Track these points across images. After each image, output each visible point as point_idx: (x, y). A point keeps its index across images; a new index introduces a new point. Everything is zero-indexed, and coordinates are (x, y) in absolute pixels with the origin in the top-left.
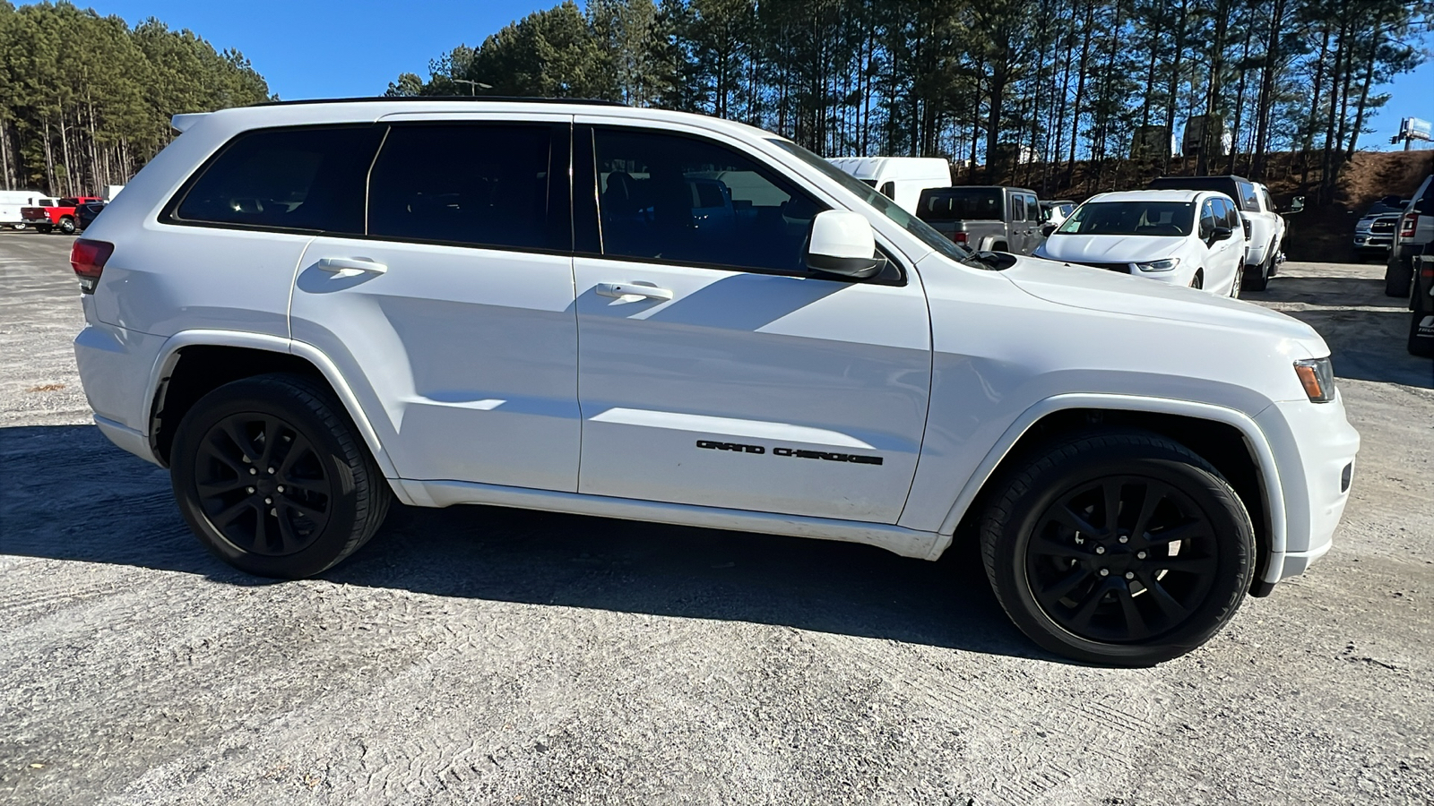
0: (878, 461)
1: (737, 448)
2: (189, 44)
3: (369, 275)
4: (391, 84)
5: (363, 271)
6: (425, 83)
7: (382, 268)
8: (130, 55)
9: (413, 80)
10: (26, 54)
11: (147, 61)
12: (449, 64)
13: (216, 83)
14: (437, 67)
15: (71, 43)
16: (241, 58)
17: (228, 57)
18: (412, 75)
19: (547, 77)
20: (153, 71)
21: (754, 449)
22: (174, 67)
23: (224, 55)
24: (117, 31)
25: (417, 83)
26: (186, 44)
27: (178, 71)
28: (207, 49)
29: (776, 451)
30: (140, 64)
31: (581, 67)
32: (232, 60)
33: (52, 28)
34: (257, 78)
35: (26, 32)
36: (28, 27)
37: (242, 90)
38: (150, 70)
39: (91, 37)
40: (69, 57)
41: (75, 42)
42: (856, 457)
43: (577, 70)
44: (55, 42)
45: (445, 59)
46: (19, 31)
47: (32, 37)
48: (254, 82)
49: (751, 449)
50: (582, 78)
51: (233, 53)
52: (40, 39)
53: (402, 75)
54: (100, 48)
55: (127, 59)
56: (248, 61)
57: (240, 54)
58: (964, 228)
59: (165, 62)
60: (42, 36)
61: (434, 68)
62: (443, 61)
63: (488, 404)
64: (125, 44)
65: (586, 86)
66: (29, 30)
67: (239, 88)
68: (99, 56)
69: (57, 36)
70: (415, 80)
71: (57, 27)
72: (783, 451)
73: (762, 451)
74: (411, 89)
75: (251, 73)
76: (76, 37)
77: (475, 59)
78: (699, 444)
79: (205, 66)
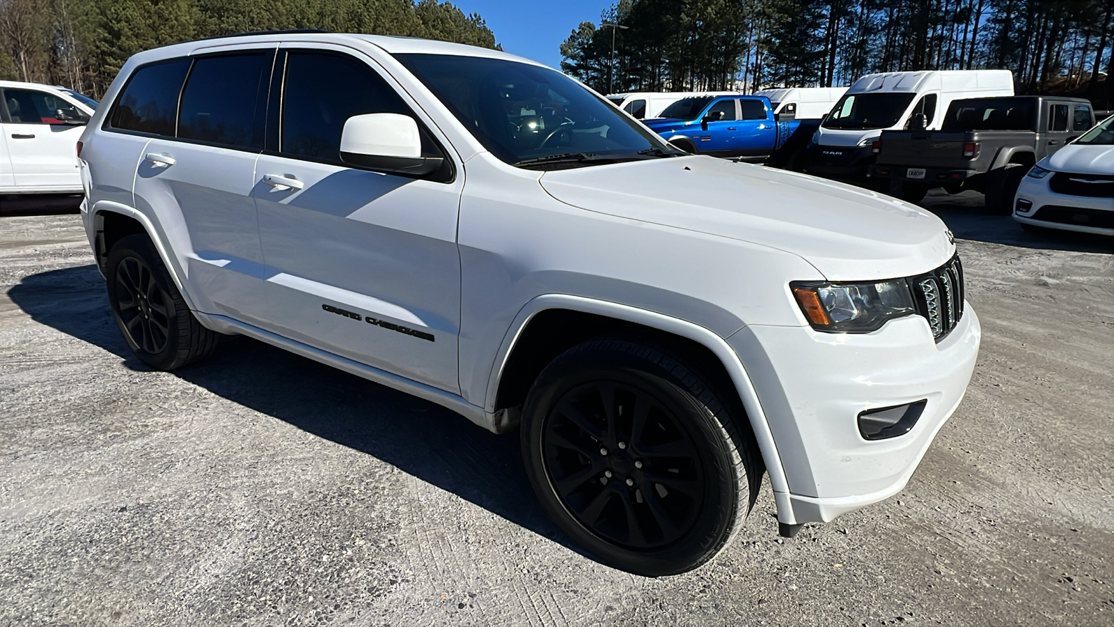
0: (430, 338)
1: (345, 313)
2: (448, 11)
4: (573, 30)
6: (598, 28)
8: (413, 22)
9: (589, 27)
10: (357, 26)
11: (422, 26)
12: (616, 13)
13: (463, 38)
14: (607, 16)
15: (381, 17)
16: (480, 19)
17: (472, 19)
18: (589, 23)
19: (685, 17)
20: (426, 32)
21: (354, 315)
22: (438, 29)
23: (470, 18)
24: (407, 7)
25: (591, 29)
26: (446, 12)
27: (441, 32)
28: (460, 15)
29: (368, 319)
30: (419, 28)
31: (713, 7)
32: (474, 21)
33: (372, 8)
34: (489, 33)
35: (357, 12)
36: (359, 9)
37: (479, 42)
38: (424, 32)
39: (392, 12)
40: (379, 26)
41: (383, 17)
42: (417, 332)
43: (710, 9)
44: (372, 17)
45: (614, 8)
46: (355, 12)
47: (361, 15)
48: (487, 36)
50: (712, 15)
51: (475, 16)
52: (365, 16)
53: (581, 24)
54: (396, 19)
55: (412, 26)
56: (484, 21)
57: (479, 17)
58: (976, 138)
59: (433, 26)
60: (366, 14)
61: (605, 16)
62: (612, 10)
63: (222, 263)
64: (410, 14)
65: (716, 22)
66: (359, 10)
67: (477, 41)
68: (395, 24)
69: (373, 13)
70: (590, 26)
71: (374, 7)
72: (372, 320)
73: (359, 319)
74: (587, 34)
75: (485, 29)
76: (384, 13)
77: (633, 7)
78: (324, 307)
79: (457, 26)
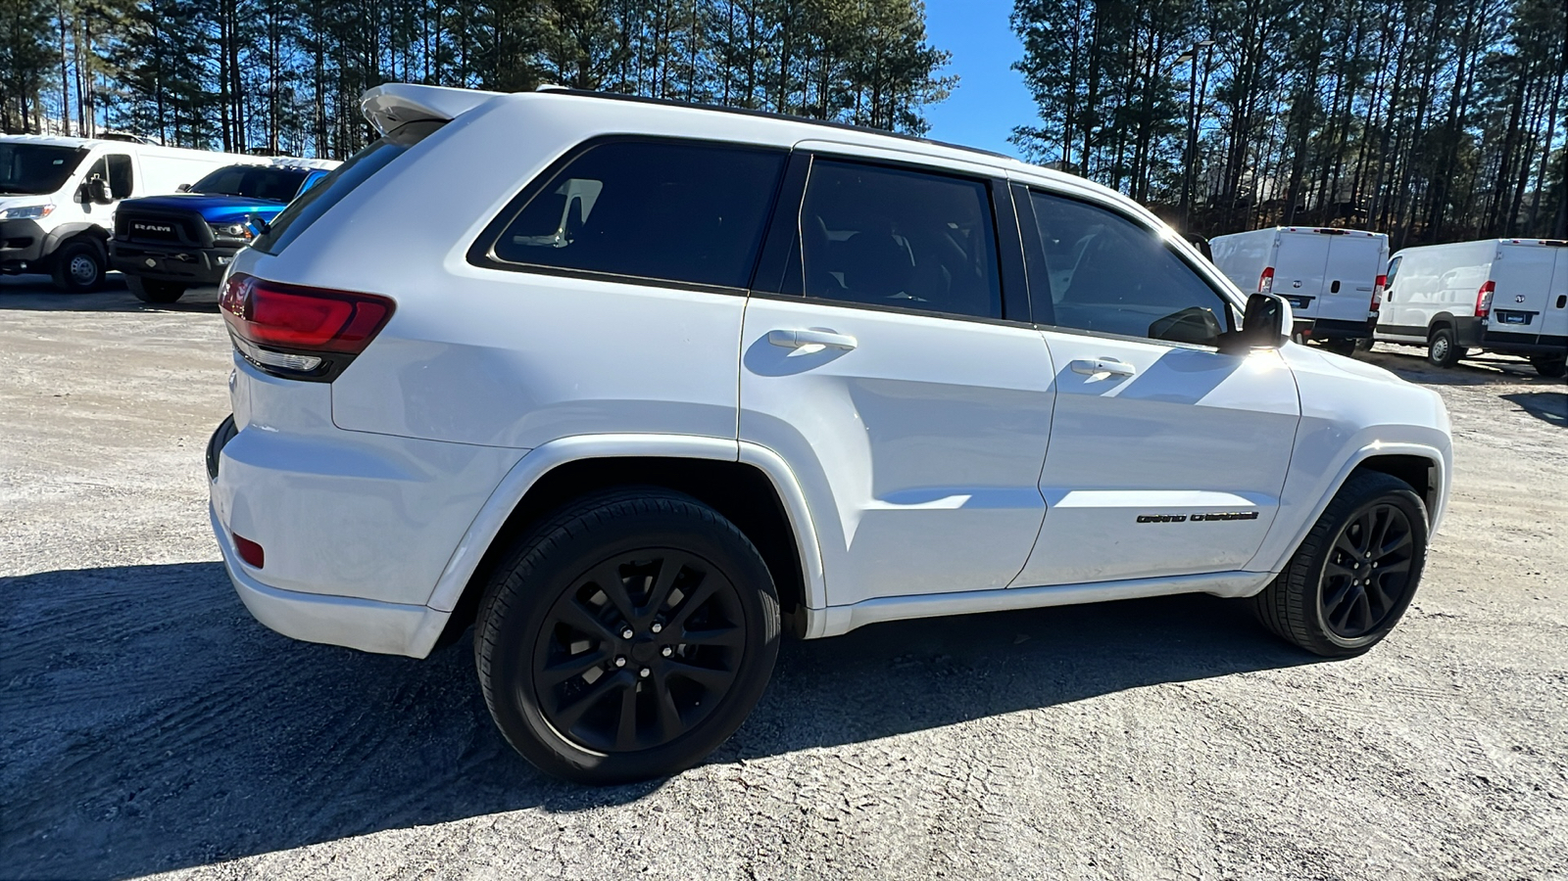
0: (1255, 516)
1: (1166, 519)
3: (835, 351)
5: (823, 347)
7: (852, 341)
42: (1241, 515)
49: (1176, 519)
63: (955, 502)
72: (1198, 516)
73: (1183, 520)
